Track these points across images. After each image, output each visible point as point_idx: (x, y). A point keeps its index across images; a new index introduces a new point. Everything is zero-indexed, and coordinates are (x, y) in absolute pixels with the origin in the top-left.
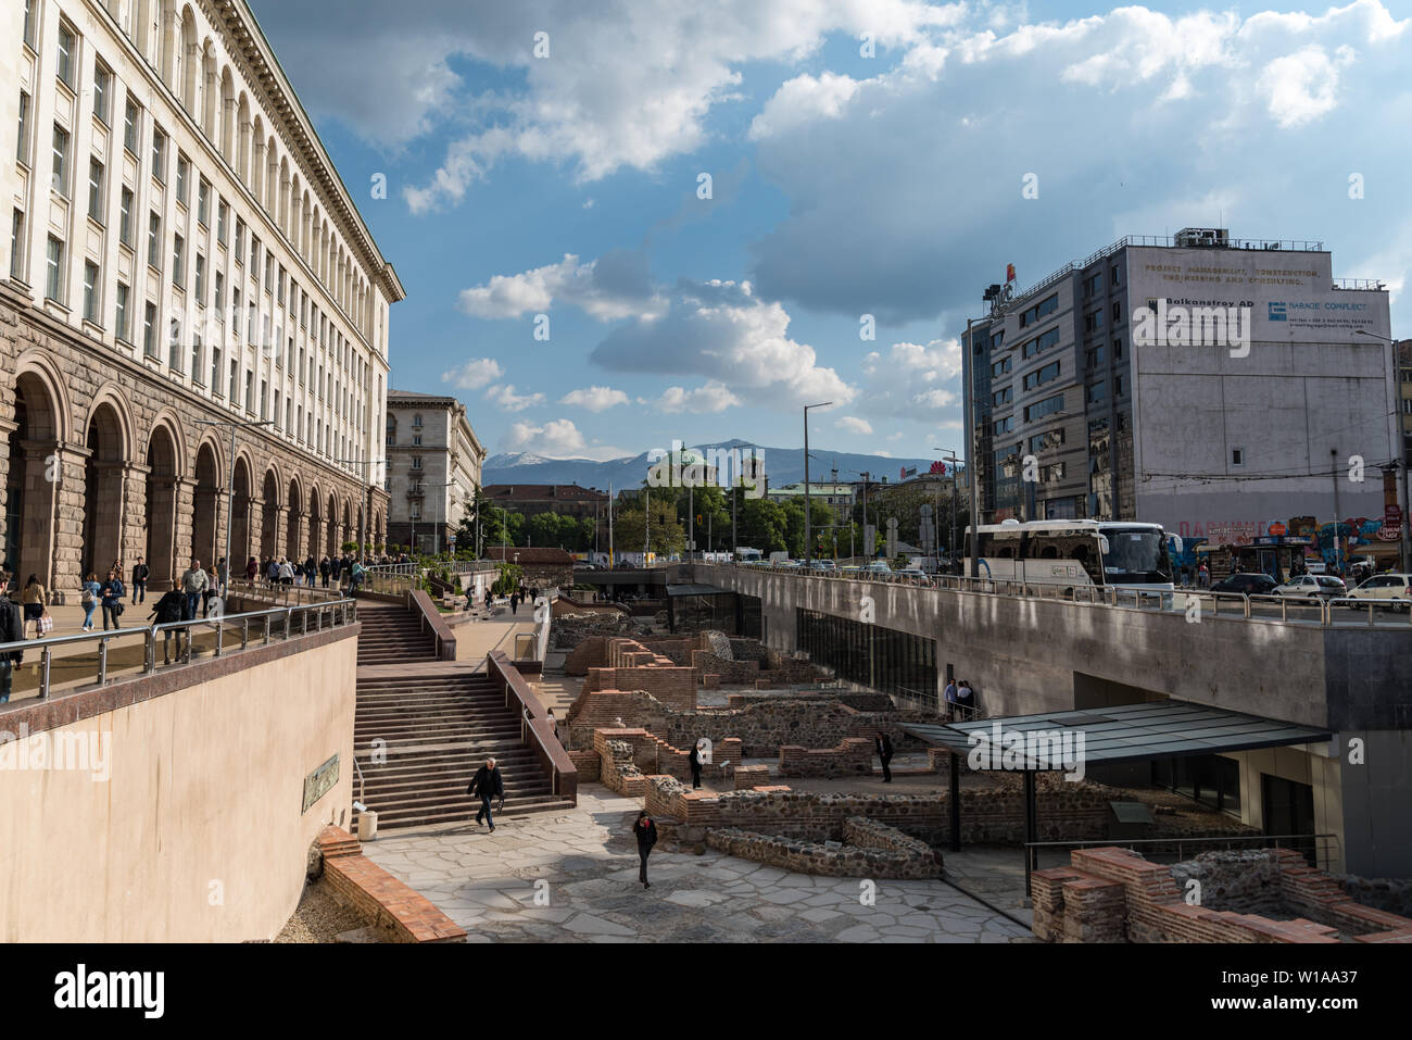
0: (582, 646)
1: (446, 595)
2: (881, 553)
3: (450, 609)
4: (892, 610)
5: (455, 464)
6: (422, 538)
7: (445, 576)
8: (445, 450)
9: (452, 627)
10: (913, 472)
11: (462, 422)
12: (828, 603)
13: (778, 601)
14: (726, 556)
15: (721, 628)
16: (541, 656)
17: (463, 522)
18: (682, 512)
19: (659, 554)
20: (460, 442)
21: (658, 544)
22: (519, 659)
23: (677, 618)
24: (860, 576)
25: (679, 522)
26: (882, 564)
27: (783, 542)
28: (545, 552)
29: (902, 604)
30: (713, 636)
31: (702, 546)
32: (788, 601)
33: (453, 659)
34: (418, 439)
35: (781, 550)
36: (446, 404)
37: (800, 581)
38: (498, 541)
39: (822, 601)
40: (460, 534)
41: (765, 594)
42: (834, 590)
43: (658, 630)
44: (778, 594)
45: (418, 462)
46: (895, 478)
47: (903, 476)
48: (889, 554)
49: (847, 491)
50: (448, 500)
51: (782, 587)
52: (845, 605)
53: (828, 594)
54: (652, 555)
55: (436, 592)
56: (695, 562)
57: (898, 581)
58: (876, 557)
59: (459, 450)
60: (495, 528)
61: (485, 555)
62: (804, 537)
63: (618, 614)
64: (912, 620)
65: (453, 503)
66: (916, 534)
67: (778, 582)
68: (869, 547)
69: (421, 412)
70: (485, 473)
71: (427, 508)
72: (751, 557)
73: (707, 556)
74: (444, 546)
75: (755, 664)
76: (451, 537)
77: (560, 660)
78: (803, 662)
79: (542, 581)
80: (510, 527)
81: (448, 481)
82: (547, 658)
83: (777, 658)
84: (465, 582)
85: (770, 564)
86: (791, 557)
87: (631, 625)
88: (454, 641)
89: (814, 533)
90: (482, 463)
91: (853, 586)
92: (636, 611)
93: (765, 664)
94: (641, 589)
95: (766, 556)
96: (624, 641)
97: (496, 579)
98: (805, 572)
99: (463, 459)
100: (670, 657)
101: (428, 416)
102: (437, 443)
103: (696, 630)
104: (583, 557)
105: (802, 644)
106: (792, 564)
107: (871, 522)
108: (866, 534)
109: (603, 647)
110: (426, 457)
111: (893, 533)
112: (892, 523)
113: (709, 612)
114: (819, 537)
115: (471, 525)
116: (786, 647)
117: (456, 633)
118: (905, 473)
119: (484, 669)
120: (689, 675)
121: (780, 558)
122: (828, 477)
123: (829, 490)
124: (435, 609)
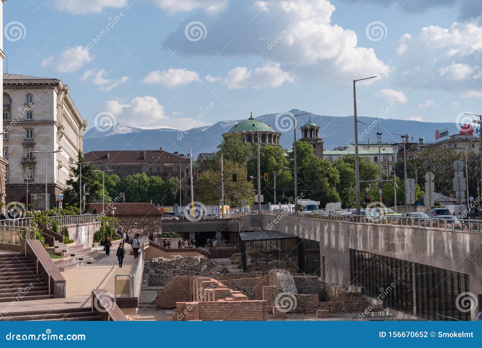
0: (170, 284)
1: (56, 243)
2: (420, 202)
3: (59, 255)
4: (430, 248)
5: (61, 134)
6: (35, 196)
7: (55, 228)
8: (52, 123)
9: (62, 269)
10: (445, 134)
11: (65, 99)
12: (376, 245)
13: (333, 244)
14: (289, 208)
15: (287, 267)
16: (136, 293)
17: (69, 183)
18: (251, 171)
19: (232, 207)
20: (65, 116)
21: (232, 198)
22: (119, 296)
23: (249, 259)
24: (403, 222)
25: (249, 180)
26: (421, 213)
27: (337, 195)
28: (137, 206)
29: (439, 245)
30: (280, 274)
31: (268, 199)
32: (342, 244)
33: (63, 296)
34: (30, 114)
35: (335, 201)
36: (53, 84)
37: (352, 227)
38: (98, 198)
39: (370, 242)
40: (67, 193)
41: (322, 238)
42: (381, 234)
43: (233, 270)
44: (333, 237)
45: (30, 133)
46: (430, 139)
47: (437, 137)
48: (426, 202)
49: (389, 150)
50: (56, 164)
51: (337, 232)
52: (390, 247)
53: (376, 237)
54: (226, 207)
55: (49, 242)
56: (263, 212)
57: (435, 225)
58: (415, 205)
59: (64, 123)
60: (96, 188)
61: (87, 209)
62: (354, 190)
63: (200, 257)
64: (447, 258)
65: (60, 167)
66: (450, 186)
67: (333, 227)
68: (410, 198)
69: (31, 91)
70: (87, 141)
71: (39, 170)
72: (310, 207)
73: (273, 207)
74: (53, 203)
75: (316, 297)
76: (59, 195)
77: (152, 297)
78: (355, 295)
79: (135, 231)
80: (108, 186)
81: (56, 148)
82: (141, 294)
83: (334, 292)
84: (72, 232)
85: (325, 213)
86: (344, 207)
87: (211, 266)
88: (64, 282)
89: (363, 186)
90: (83, 133)
91: (396, 230)
92: (213, 255)
93: (324, 297)
94: (218, 235)
95: (322, 206)
96: (204, 280)
97: (98, 229)
98: (356, 219)
99: (68, 130)
100: (244, 292)
101: (38, 95)
102: (46, 118)
103: (265, 269)
104: (169, 209)
105: (354, 278)
106: (345, 212)
107: (410, 176)
108: (407, 187)
109: (188, 284)
110: (36, 129)
111: (430, 185)
112: (429, 177)
113: (276, 254)
114: (367, 190)
115: (76, 185)
116: (341, 282)
117: (66, 275)
118: (439, 135)
119: (89, 305)
120: (261, 307)
121: (334, 208)
122: (374, 139)
123: (374, 150)
124: (47, 255)
